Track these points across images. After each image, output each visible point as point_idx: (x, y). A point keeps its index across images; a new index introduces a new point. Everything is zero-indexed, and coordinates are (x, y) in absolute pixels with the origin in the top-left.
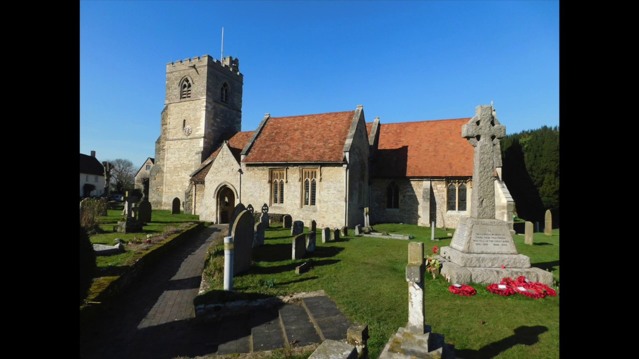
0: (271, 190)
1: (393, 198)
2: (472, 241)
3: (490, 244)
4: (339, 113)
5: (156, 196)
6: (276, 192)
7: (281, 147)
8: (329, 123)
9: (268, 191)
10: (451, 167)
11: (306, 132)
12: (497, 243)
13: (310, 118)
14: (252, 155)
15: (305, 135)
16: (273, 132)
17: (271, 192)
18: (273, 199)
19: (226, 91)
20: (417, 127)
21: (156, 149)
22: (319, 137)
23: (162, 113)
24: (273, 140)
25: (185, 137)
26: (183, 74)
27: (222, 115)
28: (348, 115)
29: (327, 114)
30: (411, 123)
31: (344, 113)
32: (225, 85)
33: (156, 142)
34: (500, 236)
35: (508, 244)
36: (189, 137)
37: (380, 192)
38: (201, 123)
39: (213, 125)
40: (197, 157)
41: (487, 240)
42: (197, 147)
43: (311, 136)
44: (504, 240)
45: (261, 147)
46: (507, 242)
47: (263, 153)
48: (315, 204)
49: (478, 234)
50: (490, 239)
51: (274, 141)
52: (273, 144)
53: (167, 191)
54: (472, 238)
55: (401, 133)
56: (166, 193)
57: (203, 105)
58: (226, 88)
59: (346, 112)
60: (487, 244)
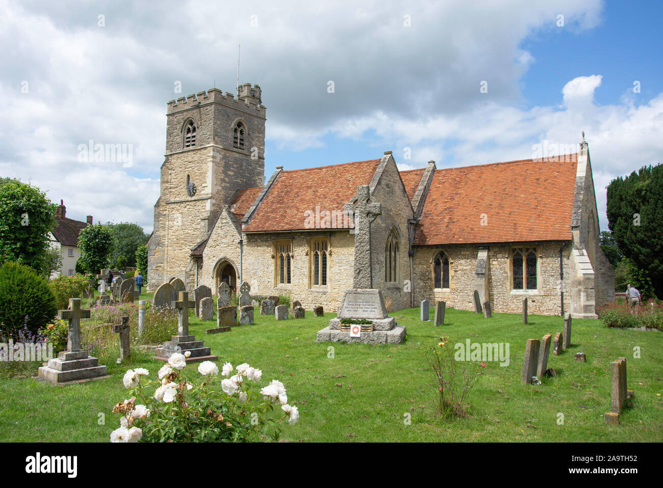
0: (276, 265)
1: (442, 273)
2: (344, 307)
3: (360, 310)
4: (363, 162)
5: (156, 277)
6: (282, 268)
7: (288, 211)
8: (348, 176)
9: (272, 268)
10: (515, 229)
11: (321, 190)
12: (366, 309)
13: (328, 171)
14: (255, 222)
15: (318, 194)
16: (282, 192)
17: (276, 269)
18: (279, 277)
19: (242, 132)
20: (482, 173)
21: (155, 215)
22: (334, 196)
23: (161, 168)
24: (281, 202)
25: (189, 198)
26: (186, 115)
27: (235, 166)
28: (372, 165)
29: (349, 164)
30: (476, 166)
31: (369, 162)
32: (240, 124)
33: (155, 206)
34: (369, 304)
35: (376, 310)
36: (194, 198)
37: (425, 266)
38: (207, 179)
39: (223, 180)
40: (203, 224)
41: (358, 307)
42: (203, 210)
43: (324, 195)
44: (373, 307)
45: (267, 212)
46: (375, 308)
47: (268, 219)
48: (326, 284)
49: (350, 302)
50: (361, 306)
51: (281, 204)
52: (280, 207)
53: (169, 269)
54: (344, 306)
55: (460, 182)
56: (167, 271)
57: (209, 155)
58: (241, 128)
59: (371, 161)
60: (357, 311)
